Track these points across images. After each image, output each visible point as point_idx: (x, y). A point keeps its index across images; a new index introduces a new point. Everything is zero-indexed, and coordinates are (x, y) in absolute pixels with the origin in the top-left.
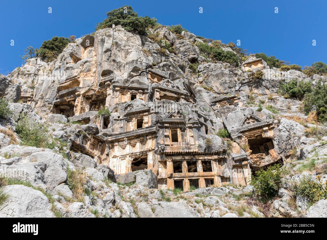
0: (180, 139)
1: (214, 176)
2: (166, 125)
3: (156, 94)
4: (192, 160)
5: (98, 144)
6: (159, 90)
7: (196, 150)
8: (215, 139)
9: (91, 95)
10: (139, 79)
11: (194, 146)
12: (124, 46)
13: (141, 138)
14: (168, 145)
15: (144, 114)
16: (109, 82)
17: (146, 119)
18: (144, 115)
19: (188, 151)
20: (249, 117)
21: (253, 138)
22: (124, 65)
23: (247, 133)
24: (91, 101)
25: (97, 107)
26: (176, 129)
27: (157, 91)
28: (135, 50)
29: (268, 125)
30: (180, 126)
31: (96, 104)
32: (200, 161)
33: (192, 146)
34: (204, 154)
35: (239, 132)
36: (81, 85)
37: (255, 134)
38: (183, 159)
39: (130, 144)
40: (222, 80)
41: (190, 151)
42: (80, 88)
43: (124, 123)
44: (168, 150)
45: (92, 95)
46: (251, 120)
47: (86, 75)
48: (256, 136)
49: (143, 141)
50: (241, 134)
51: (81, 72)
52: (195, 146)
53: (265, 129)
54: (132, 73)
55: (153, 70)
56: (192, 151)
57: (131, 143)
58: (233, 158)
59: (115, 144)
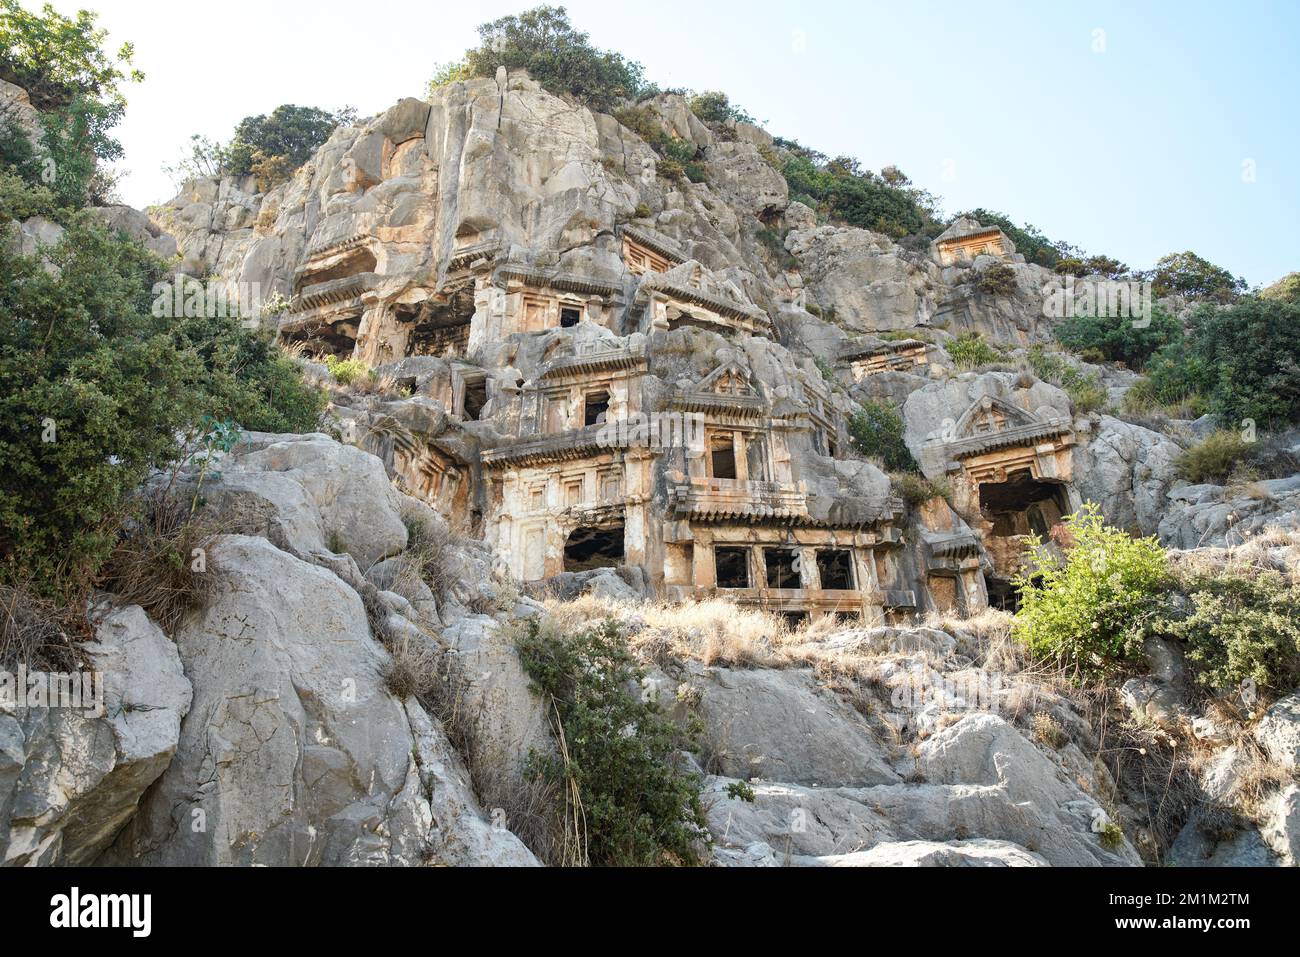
0: (741, 469)
1: (859, 605)
3: (656, 309)
4: (783, 547)
5: (445, 471)
6: (666, 296)
7: (802, 510)
8: (868, 475)
9: (417, 304)
10: (591, 254)
11: (792, 496)
12: (540, 143)
13: (603, 459)
14: (700, 487)
15: (613, 376)
16: (482, 261)
17: (619, 394)
18: (611, 379)
19: (770, 513)
20: (987, 405)
21: (997, 480)
22: (536, 204)
23: (976, 462)
24: (411, 326)
25: (432, 349)
26: (730, 435)
27: (658, 299)
28: (576, 158)
29: (1052, 438)
30: (742, 422)
31: (429, 340)
32: (811, 550)
33: (786, 496)
34: (825, 527)
35: (952, 455)
36: (381, 269)
37: (1004, 467)
38: (752, 539)
39: (561, 477)
40: (874, 288)
41: (779, 512)
42: (377, 278)
43: (538, 405)
44: (703, 504)
45: (419, 306)
46: (991, 418)
47: (399, 233)
48: (1010, 474)
49: (608, 470)
50: (957, 465)
51: (381, 223)
52: (798, 497)
53: (1043, 448)
54: (566, 234)
55: (639, 233)
56: (786, 513)
57: (564, 474)
58: (929, 546)
59: (505, 476)
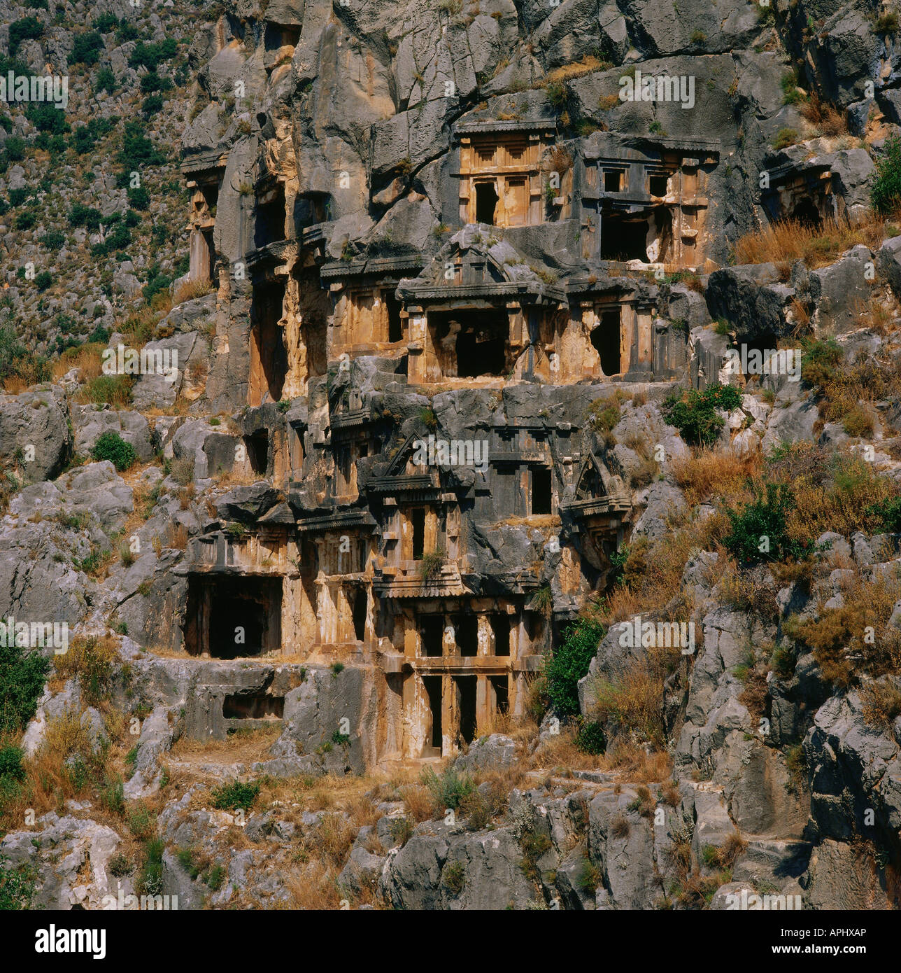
2: (389, 501)
4: (464, 614)
11: (451, 578)
13: (356, 533)
14: (391, 576)
19: (438, 594)
20: (590, 465)
23: (592, 524)
26: (424, 508)
29: (617, 515)
32: (484, 616)
33: (446, 578)
34: (489, 596)
35: (573, 518)
42: (283, 245)
43: (335, 460)
44: (394, 591)
52: (454, 577)
53: (614, 523)
54: (375, 197)
56: (448, 594)
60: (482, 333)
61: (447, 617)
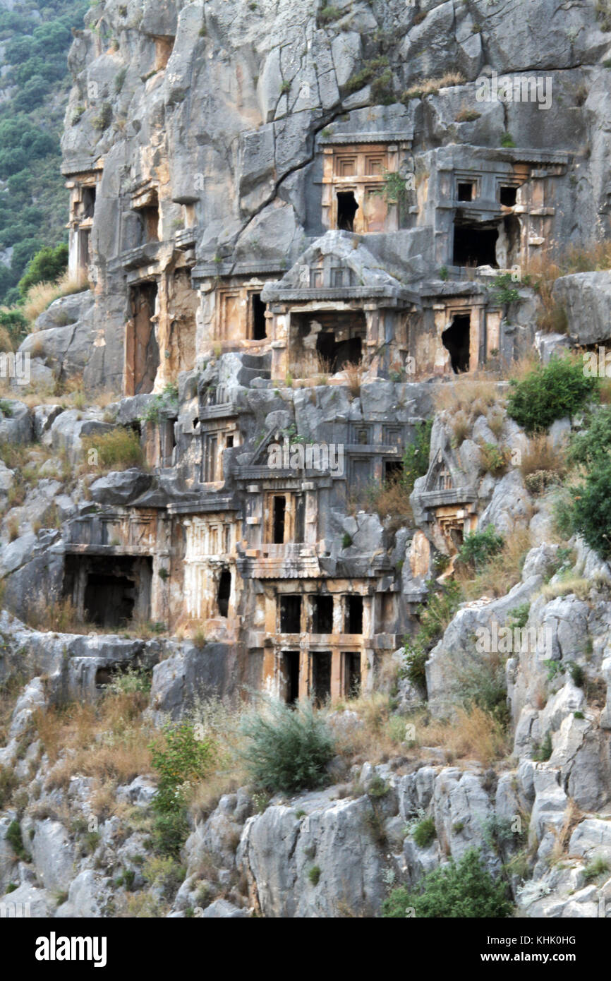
0: (288, 531)
1: (362, 647)
2: (253, 488)
3: (276, 326)
4: (321, 595)
7: (315, 572)
8: (366, 530)
11: (309, 560)
13: (222, 517)
14: (252, 558)
16: (189, 254)
19: (296, 575)
20: (440, 459)
26: (283, 495)
30: (288, 486)
32: (339, 597)
33: (305, 560)
35: (424, 507)
38: (300, 590)
39: (209, 526)
41: (301, 575)
42: (160, 244)
43: (203, 449)
44: (256, 572)
50: (427, 517)
51: (157, 160)
52: (313, 561)
53: (459, 514)
54: (244, 203)
55: (339, 135)
56: (306, 574)
59: (185, 524)
60: (341, 333)
61: (305, 598)
